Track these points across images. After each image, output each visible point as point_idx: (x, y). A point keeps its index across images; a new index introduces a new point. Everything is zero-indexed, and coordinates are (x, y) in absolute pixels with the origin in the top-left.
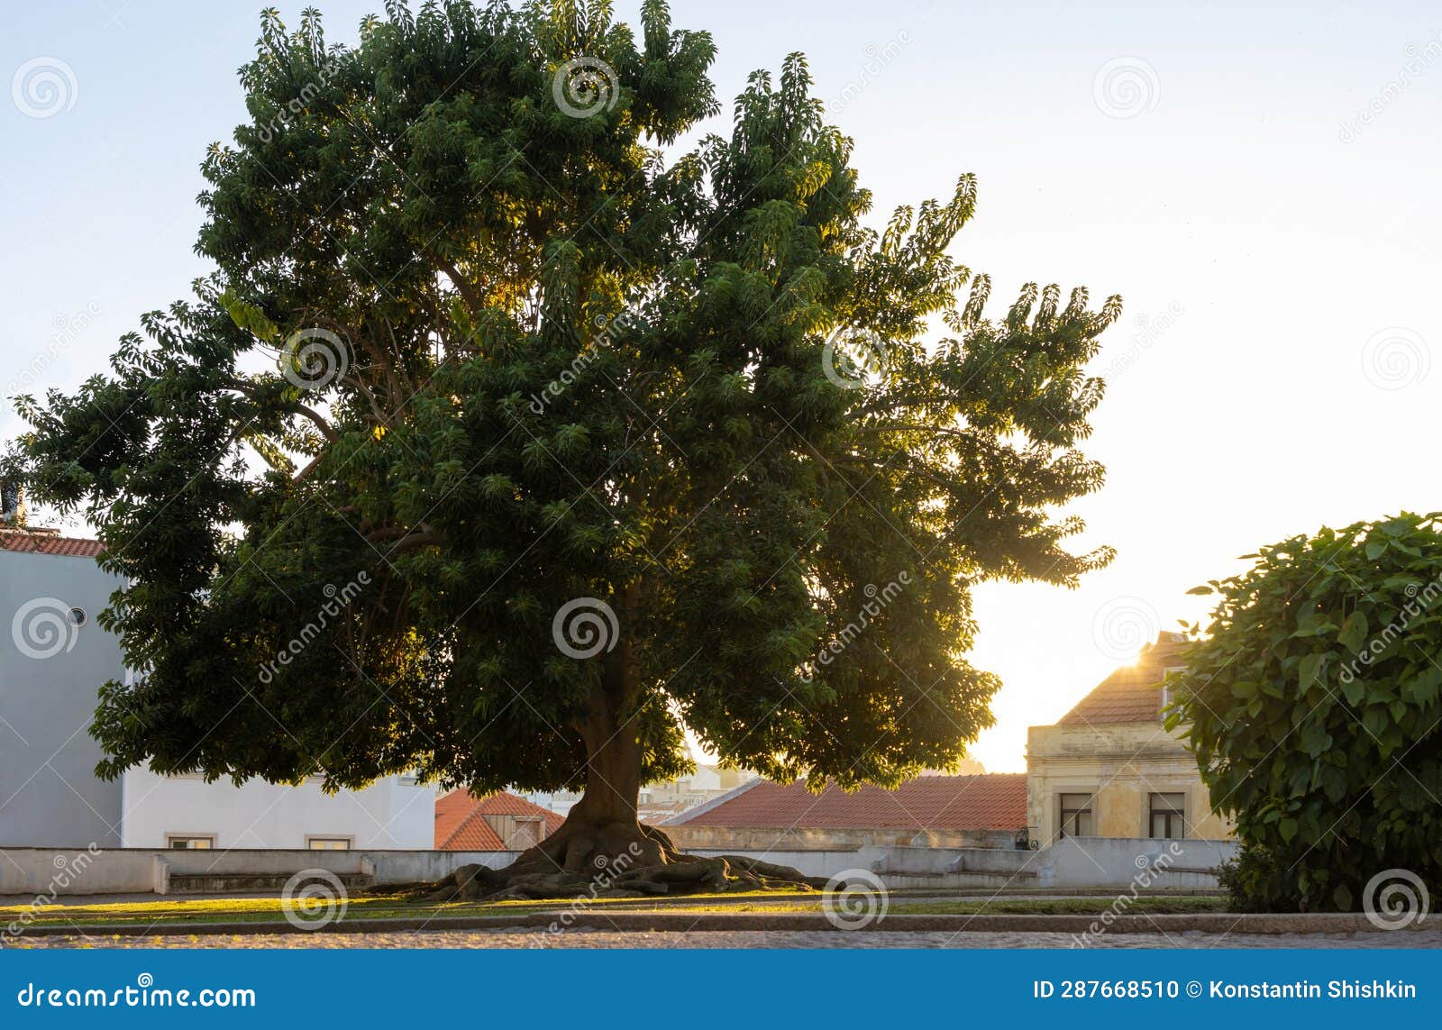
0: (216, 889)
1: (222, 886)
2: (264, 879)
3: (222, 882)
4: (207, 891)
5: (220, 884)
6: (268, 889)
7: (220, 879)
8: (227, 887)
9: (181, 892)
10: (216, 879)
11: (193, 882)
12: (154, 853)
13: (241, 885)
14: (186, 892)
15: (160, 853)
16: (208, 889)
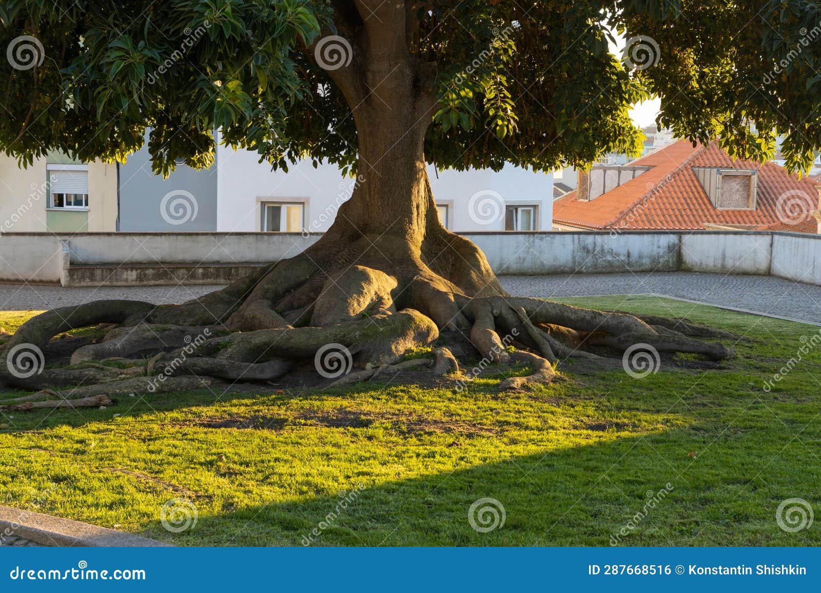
0: (127, 280)
1: (135, 277)
2: (188, 269)
3: (134, 273)
4: (115, 283)
5: (132, 275)
6: (192, 281)
7: (132, 269)
8: (140, 278)
9: (83, 284)
10: (126, 269)
11: (98, 272)
12: (58, 238)
13: (158, 276)
14: (90, 284)
15: (66, 238)
16: (117, 281)
